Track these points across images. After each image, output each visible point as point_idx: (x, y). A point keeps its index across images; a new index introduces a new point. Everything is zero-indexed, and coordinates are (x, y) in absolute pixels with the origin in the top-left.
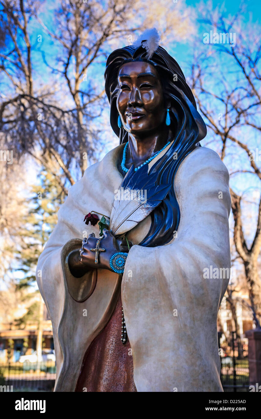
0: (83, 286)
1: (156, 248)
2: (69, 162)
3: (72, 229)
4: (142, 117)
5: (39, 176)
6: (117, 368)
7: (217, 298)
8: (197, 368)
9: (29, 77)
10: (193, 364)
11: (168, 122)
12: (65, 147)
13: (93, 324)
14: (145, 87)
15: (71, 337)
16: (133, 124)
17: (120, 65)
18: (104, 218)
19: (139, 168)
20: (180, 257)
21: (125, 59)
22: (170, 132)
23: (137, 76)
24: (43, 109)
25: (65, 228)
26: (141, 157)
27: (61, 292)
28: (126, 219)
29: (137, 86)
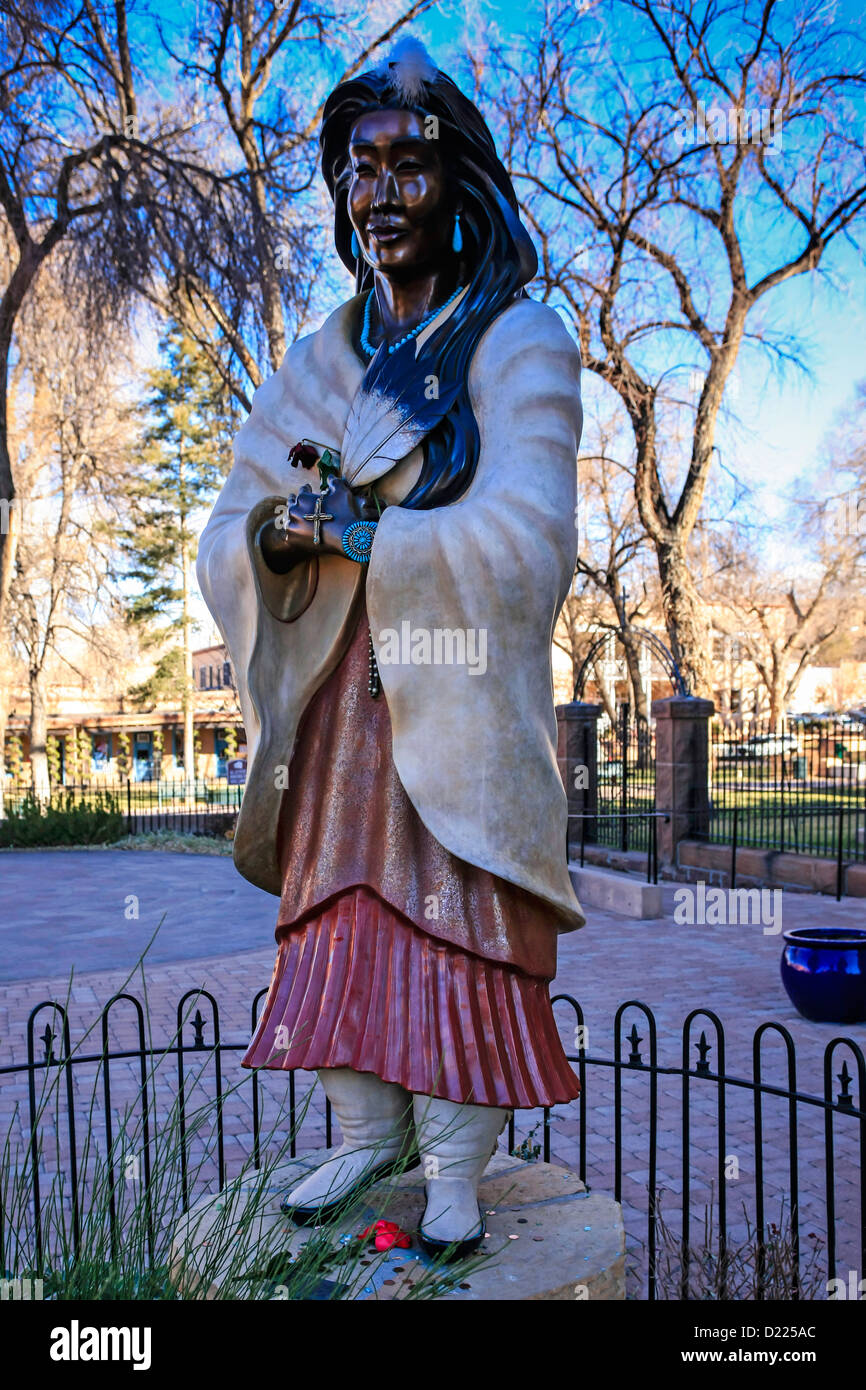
0: (291, 591)
1: (433, 512)
2: (238, 311)
3: (264, 477)
4: (403, 236)
5: (163, 346)
6: (361, 744)
7: (550, 607)
8: (510, 736)
9: (126, 87)
10: (502, 729)
11: (458, 244)
12: (226, 272)
13: (314, 662)
14: (406, 170)
15: (273, 689)
16: (383, 251)
17: (354, 117)
18: (327, 454)
19: (398, 345)
20: (477, 527)
21: (363, 103)
22: (463, 265)
23: (389, 143)
24: (166, 173)
25: (250, 474)
26: (401, 321)
27: (250, 603)
28: (374, 456)
29: (391, 166)
